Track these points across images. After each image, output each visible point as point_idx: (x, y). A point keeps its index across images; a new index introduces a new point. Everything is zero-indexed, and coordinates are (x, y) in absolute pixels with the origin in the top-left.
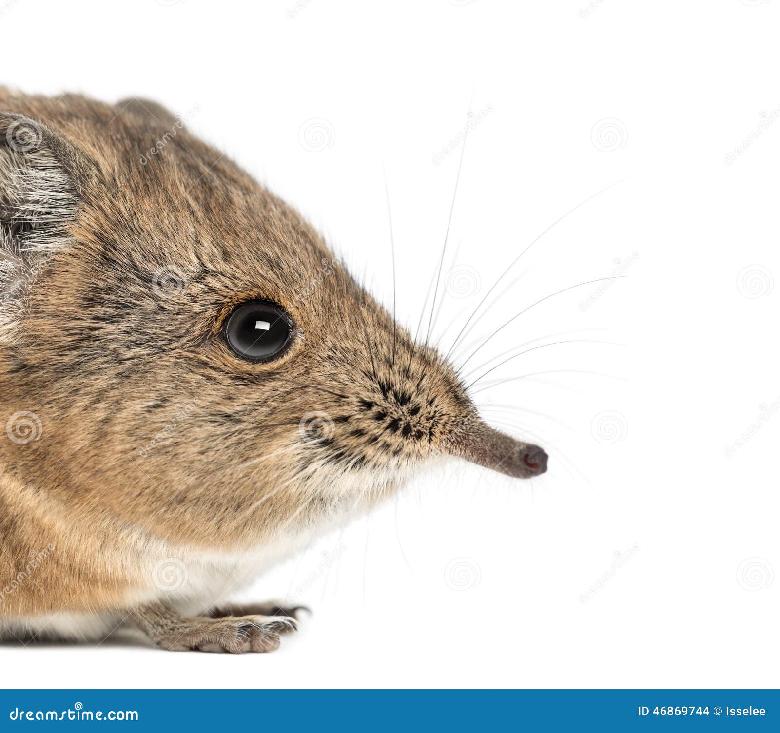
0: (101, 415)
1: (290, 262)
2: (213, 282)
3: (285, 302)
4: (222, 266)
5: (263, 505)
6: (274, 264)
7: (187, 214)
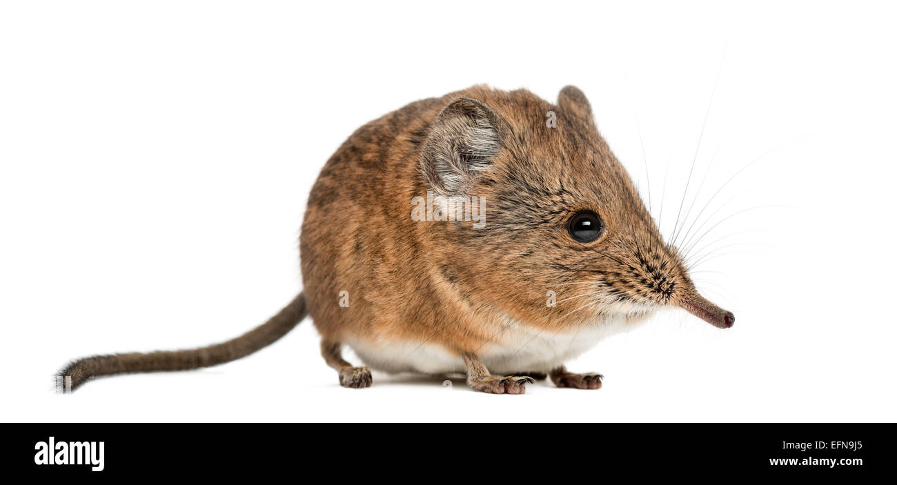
0: (495, 255)
1: (606, 191)
2: (566, 197)
3: (601, 213)
4: (572, 189)
5: (574, 313)
6: (597, 192)
7: (560, 159)
